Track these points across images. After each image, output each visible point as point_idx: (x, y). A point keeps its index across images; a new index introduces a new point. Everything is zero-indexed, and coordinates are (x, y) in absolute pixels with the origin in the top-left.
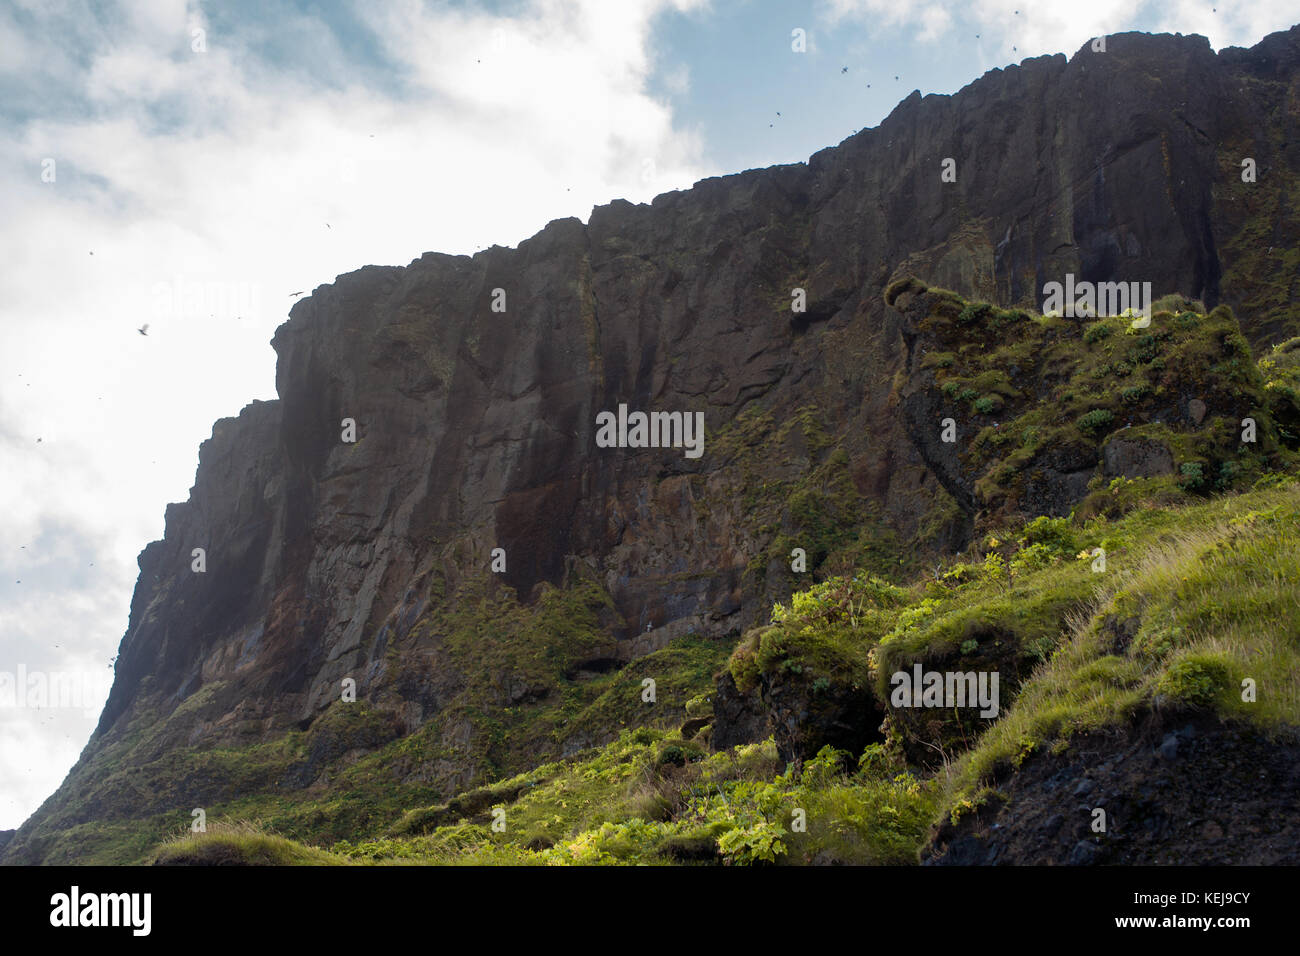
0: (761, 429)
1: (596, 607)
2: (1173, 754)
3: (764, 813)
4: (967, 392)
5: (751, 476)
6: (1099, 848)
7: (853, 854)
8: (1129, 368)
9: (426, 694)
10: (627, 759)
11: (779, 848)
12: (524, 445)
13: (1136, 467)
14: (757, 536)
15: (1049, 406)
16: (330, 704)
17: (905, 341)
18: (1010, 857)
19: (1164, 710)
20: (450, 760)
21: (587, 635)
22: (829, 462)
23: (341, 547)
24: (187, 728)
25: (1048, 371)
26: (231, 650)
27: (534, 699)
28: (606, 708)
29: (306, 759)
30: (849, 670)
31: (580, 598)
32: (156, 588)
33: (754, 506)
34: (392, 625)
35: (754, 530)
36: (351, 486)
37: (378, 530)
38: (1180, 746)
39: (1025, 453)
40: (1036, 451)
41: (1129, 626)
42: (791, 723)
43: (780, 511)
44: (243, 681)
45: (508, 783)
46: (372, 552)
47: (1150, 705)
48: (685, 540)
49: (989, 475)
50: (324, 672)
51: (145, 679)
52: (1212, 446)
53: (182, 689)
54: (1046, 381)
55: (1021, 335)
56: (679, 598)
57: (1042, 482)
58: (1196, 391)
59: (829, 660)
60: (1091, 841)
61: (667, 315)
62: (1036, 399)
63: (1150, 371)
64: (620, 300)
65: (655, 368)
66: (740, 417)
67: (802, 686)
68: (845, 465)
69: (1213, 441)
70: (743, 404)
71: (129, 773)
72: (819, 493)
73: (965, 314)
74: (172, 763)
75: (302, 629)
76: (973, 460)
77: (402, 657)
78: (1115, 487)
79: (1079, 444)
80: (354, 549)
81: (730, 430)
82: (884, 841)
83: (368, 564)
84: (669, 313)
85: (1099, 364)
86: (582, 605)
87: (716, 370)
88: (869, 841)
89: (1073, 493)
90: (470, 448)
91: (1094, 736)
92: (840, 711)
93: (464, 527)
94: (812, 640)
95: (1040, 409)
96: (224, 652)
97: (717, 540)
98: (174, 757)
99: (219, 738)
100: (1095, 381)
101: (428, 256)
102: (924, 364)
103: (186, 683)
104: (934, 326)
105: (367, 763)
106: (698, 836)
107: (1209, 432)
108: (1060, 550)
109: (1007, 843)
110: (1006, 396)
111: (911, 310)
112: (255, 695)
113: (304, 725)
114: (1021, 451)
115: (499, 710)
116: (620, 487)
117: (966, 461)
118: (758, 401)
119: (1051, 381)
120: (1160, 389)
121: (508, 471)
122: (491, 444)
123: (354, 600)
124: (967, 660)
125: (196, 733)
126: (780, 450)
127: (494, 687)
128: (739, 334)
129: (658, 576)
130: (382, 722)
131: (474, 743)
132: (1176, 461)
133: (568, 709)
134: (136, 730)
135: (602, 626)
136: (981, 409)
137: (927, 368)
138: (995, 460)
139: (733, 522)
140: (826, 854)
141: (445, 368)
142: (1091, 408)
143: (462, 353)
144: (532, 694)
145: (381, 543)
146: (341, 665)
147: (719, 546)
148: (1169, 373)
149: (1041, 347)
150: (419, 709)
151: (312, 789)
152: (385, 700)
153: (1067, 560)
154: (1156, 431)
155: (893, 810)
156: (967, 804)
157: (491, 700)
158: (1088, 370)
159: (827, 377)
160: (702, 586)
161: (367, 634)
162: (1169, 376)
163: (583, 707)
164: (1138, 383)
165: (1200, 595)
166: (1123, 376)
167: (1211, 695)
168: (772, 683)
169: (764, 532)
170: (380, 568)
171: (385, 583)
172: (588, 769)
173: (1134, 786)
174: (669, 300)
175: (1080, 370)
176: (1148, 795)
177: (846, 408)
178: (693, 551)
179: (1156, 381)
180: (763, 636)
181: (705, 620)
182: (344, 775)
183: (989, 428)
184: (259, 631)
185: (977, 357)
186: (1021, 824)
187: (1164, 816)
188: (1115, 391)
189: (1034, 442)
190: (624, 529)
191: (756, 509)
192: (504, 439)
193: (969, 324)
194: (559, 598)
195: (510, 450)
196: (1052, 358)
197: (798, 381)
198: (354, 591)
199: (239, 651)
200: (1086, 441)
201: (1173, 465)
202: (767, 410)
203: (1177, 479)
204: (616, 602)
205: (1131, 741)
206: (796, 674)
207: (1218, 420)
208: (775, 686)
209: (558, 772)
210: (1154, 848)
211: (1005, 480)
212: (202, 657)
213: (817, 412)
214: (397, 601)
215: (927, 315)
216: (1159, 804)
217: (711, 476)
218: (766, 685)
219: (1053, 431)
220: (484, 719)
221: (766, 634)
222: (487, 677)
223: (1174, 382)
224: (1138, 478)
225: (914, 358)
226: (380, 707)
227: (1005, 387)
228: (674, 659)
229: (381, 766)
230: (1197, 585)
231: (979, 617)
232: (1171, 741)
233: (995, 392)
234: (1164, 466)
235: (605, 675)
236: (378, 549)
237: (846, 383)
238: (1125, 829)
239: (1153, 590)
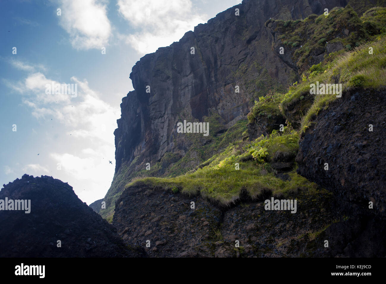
0: (246, 69)
1: (217, 119)
2: (354, 100)
3: (262, 146)
4: (289, 43)
5: (246, 80)
6: (340, 127)
7: (284, 150)
8: (328, 26)
9: (184, 147)
10: (232, 149)
11: (266, 153)
12: (192, 86)
13: (334, 49)
14: (250, 93)
15: (310, 41)
16: (164, 155)
17: (272, 35)
18: (319, 136)
19: (350, 90)
20: (193, 161)
21: (217, 125)
22: (263, 72)
23: (157, 119)
24: (134, 167)
25: (308, 33)
26: (139, 148)
27: (209, 143)
28: (225, 141)
29: (162, 168)
30: (275, 111)
31: (213, 118)
32: (119, 139)
33: (248, 87)
34: (173, 134)
35: (249, 92)
36: (156, 105)
37: (164, 114)
38: (356, 98)
39: (307, 53)
40: (309, 52)
41: (338, 76)
42: (264, 127)
43: (254, 87)
44: (144, 154)
45: (207, 161)
46: (164, 119)
47: (346, 90)
48: (234, 99)
49: (299, 61)
50: (161, 148)
51: (122, 159)
52: (352, 40)
53: (131, 160)
54: (308, 35)
55: (300, 26)
56: (236, 112)
57: (312, 59)
58: (345, 28)
59: (270, 110)
60: (338, 125)
61: (217, 48)
62: (307, 40)
63: (333, 26)
64: (206, 47)
65: (218, 61)
66: (240, 67)
67: (265, 118)
68: (267, 72)
69: (352, 38)
70: (239, 64)
71: (124, 180)
72: (262, 80)
73: (285, 24)
74: (133, 176)
75: (153, 140)
76: (295, 58)
77: (177, 141)
78: (330, 55)
79: (319, 48)
80: (160, 119)
81: (238, 71)
82: (291, 146)
83: (164, 122)
84: (218, 47)
85: (320, 27)
86: (214, 119)
87: (232, 58)
88: (287, 146)
89: (320, 60)
90: (180, 90)
91: (334, 103)
92: (275, 121)
93: (183, 108)
94: (265, 107)
95: (308, 42)
96: (138, 149)
97: (241, 97)
98: (133, 174)
99: (141, 168)
100: (320, 32)
101: (159, 49)
102: (278, 39)
103: (131, 158)
104: (278, 29)
105: (175, 166)
106: (247, 155)
107: (351, 36)
108: (319, 72)
109: (318, 132)
110: (299, 41)
111: (272, 27)
112: (147, 157)
113: (159, 161)
114: (306, 53)
115: (201, 147)
116: (216, 90)
117: (293, 59)
118: (243, 62)
119: (309, 35)
120: (336, 29)
121: (190, 93)
122: (185, 88)
123: (163, 130)
124: (302, 101)
125: (136, 168)
126: (251, 72)
127: (199, 142)
128: (235, 48)
129: (230, 108)
130: (176, 156)
131: (198, 156)
132: (344, 45)
133: (217, 143)
134: (123, 171)
135: (220, 123)
136: (294, 46)
137: (279, 40)
138: (300, 57)
139: (244, 92)
140: (278, 152)
141: (170, 73)
142: (321, 38)
143: (173, 69)
144: (208, 142)
145: (166, 116)
146: (164, 146)
147: (242, 98)
148: (338, 25)
149: (305, 27)
150: (184, 151)
151: (165, 174)
152: (176, 151)
153: (321, 73)
154: (337, 39)
155: (292, 138)
156: (307, 127)
157: (199, 145)
158: (318, 30)
159: (258, 53)
160: (240, 108)
161: (168, 137)
162: (338, 26)
163: (220, 142)
164: (331, 29)
165: (354, 64)
166: (326, 29)
167: (361, 84)
168: (258, 119)
169: (252, 92)
170: (167, 122)
171: (169, 125)
172: (223, 154)
173: (346, 110)
174: (217, 44)
175: (316, 30)
176: (350, 111)
177: (264, 58)
178: (236, 101)
179: (335, 28)
180: (253, 109)
181: (243, 115)
182: (171, 169)
183: (297, 50)
184: (144, 142)
185: (290, 34)
186: (321, 127)
187: (355, 115)
188: (325, 33)
189: (309, 50)
190: (220, 100)
191: (249, 87)
192: (187, 86)
193: (287, 26)
194: (209, 119)
195: (189, 88)
196: (308, 29)
197: (251, 55)
198: (163, 128)
199: (141, 148)
200: (321, 47)
201: (343, 46)
202: (246, 64)
203: (345, 50)
204: (222, 116)
205: (343, 101)
206: (263, 115)
207: (352, 33)
208: (259, 119)
209: (217, 156)
210: (354, 123)
211: (303, 61)
212: (133, 151)
213: (257, 62)
214: (173, 128)
215: (276, 27)
216: (353, 112)
217: (236, 83)
218: (257, 120)
219: (312, 46)
220: (198, 150)
221: (254, 108)
222: (197, 140)
223: (339, 27)
224: (336, 52)
225: (275, 38)
226: (175, 153)
227: (299, 39)
228: (238, 126)
229: (178, 166)
230: (352, 62)
231: (303, 90)
232: (353, 97)
233: (296, 41)
234: (341, 47)
235: (223, 133)
236: (165, 118)
237: (263, 53)
238: (346, 121)
239: (342, 66)
